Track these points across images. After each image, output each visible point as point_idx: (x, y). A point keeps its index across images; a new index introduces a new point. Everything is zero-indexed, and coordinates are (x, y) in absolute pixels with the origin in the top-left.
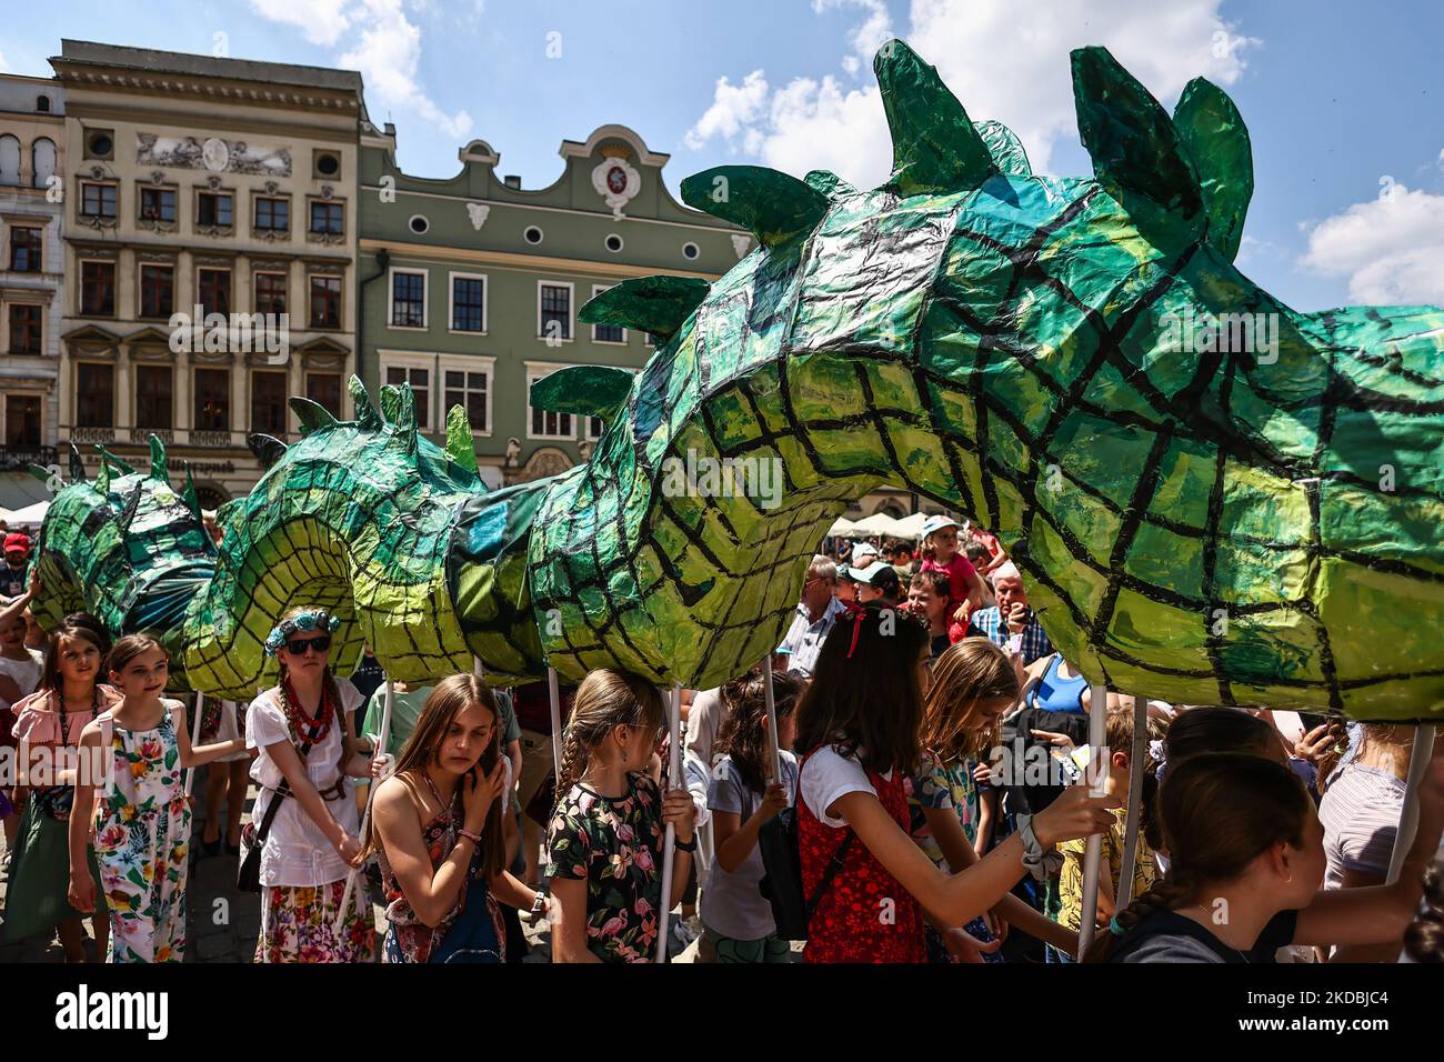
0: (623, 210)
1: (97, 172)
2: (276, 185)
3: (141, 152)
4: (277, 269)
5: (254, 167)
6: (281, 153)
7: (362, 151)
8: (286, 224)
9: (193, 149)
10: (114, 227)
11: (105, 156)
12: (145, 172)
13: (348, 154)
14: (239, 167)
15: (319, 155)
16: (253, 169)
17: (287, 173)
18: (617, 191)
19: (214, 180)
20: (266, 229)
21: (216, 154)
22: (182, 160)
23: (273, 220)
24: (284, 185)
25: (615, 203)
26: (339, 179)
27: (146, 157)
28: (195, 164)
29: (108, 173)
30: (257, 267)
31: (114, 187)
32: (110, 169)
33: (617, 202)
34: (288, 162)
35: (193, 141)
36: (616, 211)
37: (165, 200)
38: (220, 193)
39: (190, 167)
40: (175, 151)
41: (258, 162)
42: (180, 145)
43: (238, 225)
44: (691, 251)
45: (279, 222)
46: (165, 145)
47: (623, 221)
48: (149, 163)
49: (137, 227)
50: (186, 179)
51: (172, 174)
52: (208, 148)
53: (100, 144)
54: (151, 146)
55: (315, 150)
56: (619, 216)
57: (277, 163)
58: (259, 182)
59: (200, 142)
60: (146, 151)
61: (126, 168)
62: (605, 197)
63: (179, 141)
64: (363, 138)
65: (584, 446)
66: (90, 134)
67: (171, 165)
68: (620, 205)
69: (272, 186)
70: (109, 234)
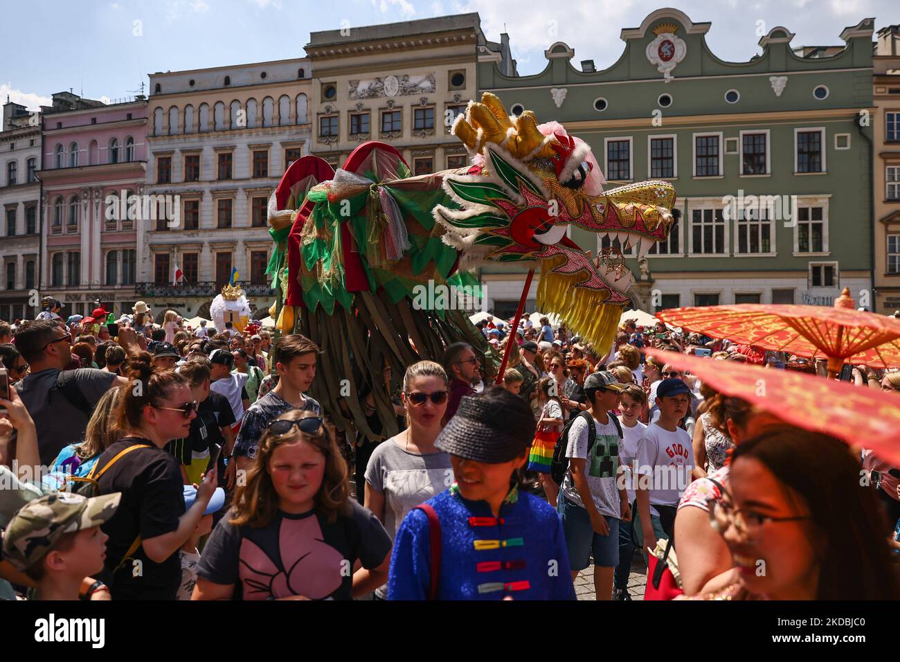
0: (671, 73)
1: (328, 109)
2: (426, 99)
3: (351, 92)
4: (427, 154)
5: (413, 90)
6: (430, 78)
7: (480, 66)
8: (432, 124)
9: (379, 85)
10: (337, 141)
11: (332, 99)
12: (352, 105)
13: (470, 70)
14: (405, 91)
15: (452, 74)
16: (413, 91)
17: (432, 90)
18: (666, 59)
19: (390, 103)
20: (421, 129)
21: (391, 87)
22: (373, 93)
23: (425, 122)
24: (432, 98)
25: (665, 69)
26: (465, 89)
27: (353, 95)
28: (379, 94)
29: (334, 109)
30: (415, 155)
31: (337, 117)
32: (335, 106)
33: (666, 68)
34: (433, 83)
35: (379, 79)
36: (665, 76)
37: (363, 120)
38: (394, 110)
39: (377, 96)
40: (369, 88)
41: (415, 86)
42: (371, 84)
43: (404, 130)
44: (732, 96)
45: (428, 124)
46: (363, 86)
47: (672, 81)
48: (355, 98)
49: (349, 140)
50: (374, 104)
51: (368, 103)
52: (387, 83)
53: (329, 92)
54: (356, 88)
55: (449, 71)
56: (668, 78)
57: (426, 84)
58: (415, 99)
59: (382, 80)
60: (353, 92)
61: (343, 104)
62: (657, 65)
63: (371, 81)
64: (479, 57)
65: (642, 262)
66: (324, 87)
67: (367, 98)
68: (669, 70)
69: (424, 100)
70: (334, 147)
